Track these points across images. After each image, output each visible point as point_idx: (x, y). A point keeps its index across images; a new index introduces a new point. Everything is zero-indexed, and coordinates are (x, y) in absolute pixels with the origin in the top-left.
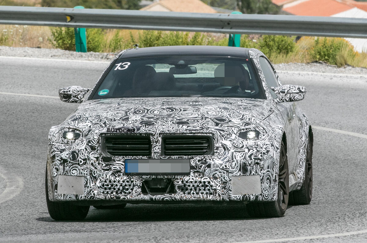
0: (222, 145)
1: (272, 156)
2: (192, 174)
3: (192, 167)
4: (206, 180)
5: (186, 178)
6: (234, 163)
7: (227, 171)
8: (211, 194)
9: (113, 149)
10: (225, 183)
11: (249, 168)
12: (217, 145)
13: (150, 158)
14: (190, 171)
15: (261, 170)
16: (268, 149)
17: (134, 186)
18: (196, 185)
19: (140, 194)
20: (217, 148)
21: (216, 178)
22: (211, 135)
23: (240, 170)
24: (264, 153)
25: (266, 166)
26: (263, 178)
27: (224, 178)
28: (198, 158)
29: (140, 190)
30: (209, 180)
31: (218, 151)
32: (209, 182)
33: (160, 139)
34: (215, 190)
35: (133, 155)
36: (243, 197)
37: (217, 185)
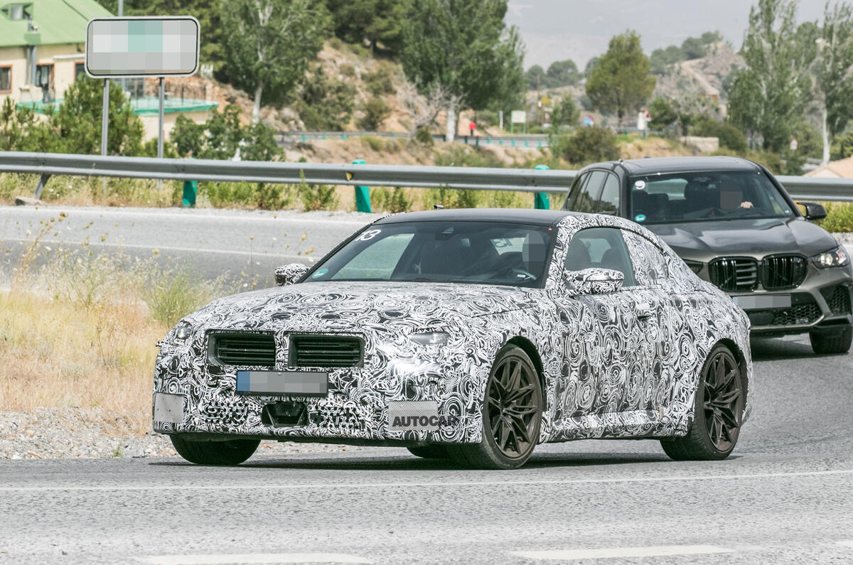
0: (378, 353)
1: (465, 371)
2: (331, 395)
3: (331, 386)
4: (350, 406)
5: (322, 402)
6: (393, 382)
7: (383, 393)
8: (356, 427)
9: (229, 355)
10: (378, 411)
11: (418, 389)
12: (369, 352)
13: (271, 370)
14: (328, 392)
15: (441, 393)
16: (458, 362)
17: (248, 412)
18: (335, 413)
19: (258, 425)
20: (370, 357)
21: (364, 403)
22: (361, 336)
23: (403, 392)
24: (448, 367)
25: (450, 386)
26: (442, 406)
27: (377, 403)
28: (340, 371)
29: (259, 418)
30: (354, 406)
31: (371, 362)
32: (354, 410)
33: (287, 340)
34: (363, 422)
35: (249, 365)
36: (406, 435)
37: (366, 414)
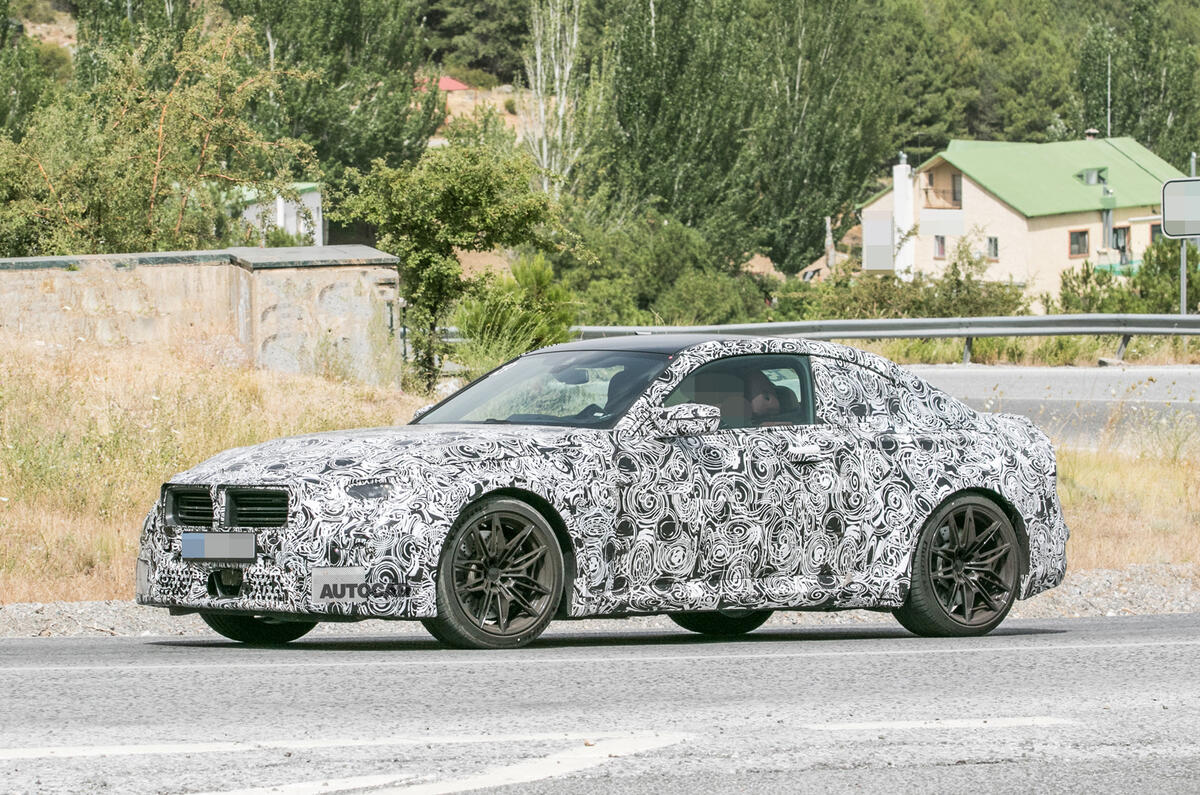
0: (303, 509)
1: (405, 530)
2: (260, 561)
3: (258, 549)
4: (275, 574)
5: (252, 569)
6: (316, 543)
7: (305, 558)
8: (280, 599)
9: (188, 514)
10: (301, 579)
11: (343, 553)
12: (294, 509)
13: (210, 531)
14: (256, 557)
15: (371, 557)
16: (394, 519)
17: (193, 580)
18: (263, 581)
19: (203, 596)
20: (294, 515)
21: (288, 570)
22: (287, 489)
23: (326, 556)
24: (379, 526)
25: (381, 548)
26: (370, 573)
27: (300, 569)
28: (267, 532)
29: (205, 588)
30: (278, 573)
31: (295, 520)
32: (279, 578)
33: (223, 495)
34: (285, 591)
35: (195, 525)
36: (329, 608)
37: (289, 582)
